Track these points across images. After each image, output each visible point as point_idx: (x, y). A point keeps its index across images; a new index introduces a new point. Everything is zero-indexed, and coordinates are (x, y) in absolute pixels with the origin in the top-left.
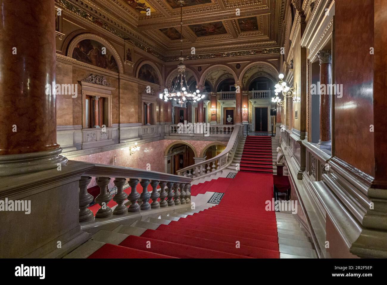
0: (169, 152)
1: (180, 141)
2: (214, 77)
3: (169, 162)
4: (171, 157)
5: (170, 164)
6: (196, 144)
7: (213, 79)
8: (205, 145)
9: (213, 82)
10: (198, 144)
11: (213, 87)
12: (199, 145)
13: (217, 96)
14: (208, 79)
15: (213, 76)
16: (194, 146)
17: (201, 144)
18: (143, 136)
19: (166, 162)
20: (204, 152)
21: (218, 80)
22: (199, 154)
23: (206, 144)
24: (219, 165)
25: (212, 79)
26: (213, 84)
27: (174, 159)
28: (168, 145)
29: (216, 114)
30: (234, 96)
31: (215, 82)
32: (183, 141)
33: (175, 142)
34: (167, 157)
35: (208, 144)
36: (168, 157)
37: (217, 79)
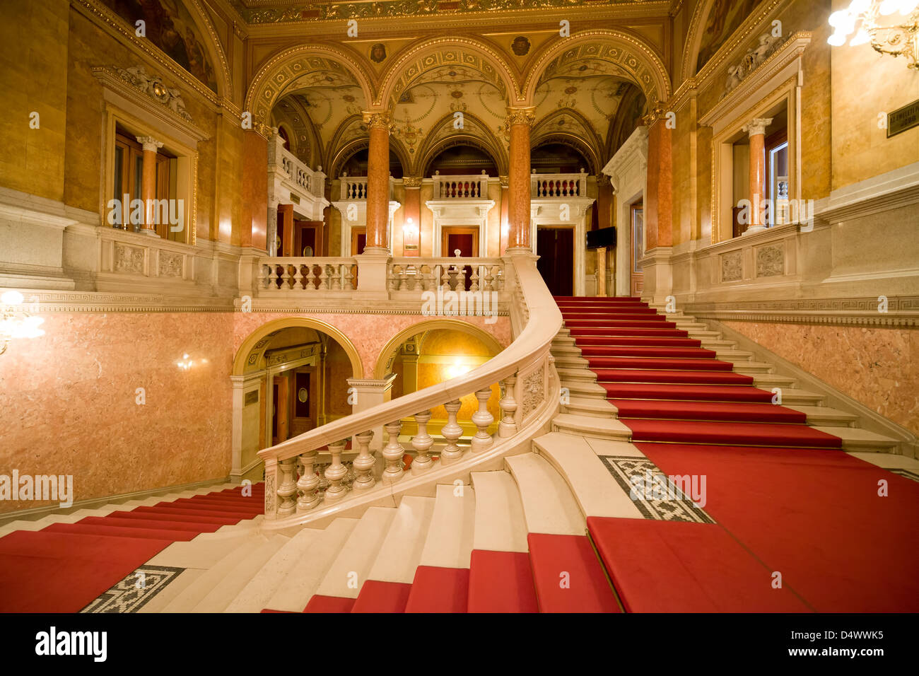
0: (251, 360)
1: (294, 316)
2: (417, 126)
3: (251, 398)
4: (265, 379)
5: (256, 407)
6: (358, 329)
7: (413, 134)
8: (393, 332)
9: (411, 144)
10: (367, 329)
11: (413, 162)
12: (370, 331)
13: (422, 192)
14: (395, 134)
15: (415, 121)
16: (350, 334)
17: (378, 327)
18: (102, 280)
19: (238, 398)
20: (387, 358)
21: (427, 139)
22: (371, 364)
23: (396, 326)
24: (513, 412)
25: (410, 134)
26: (412, 151)
27: (276, 388)
28: (246, 334)
29: (417, 245)
30: (476, 189)
31: (417, 145)
32: (307, 316)
33: (275, 322)
34: (243, 379)
35: (404, 327)
36: (245, 381)
37: (425, 132)
